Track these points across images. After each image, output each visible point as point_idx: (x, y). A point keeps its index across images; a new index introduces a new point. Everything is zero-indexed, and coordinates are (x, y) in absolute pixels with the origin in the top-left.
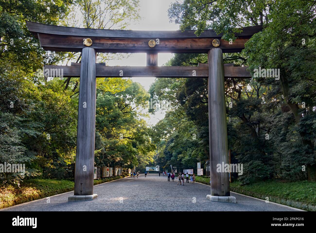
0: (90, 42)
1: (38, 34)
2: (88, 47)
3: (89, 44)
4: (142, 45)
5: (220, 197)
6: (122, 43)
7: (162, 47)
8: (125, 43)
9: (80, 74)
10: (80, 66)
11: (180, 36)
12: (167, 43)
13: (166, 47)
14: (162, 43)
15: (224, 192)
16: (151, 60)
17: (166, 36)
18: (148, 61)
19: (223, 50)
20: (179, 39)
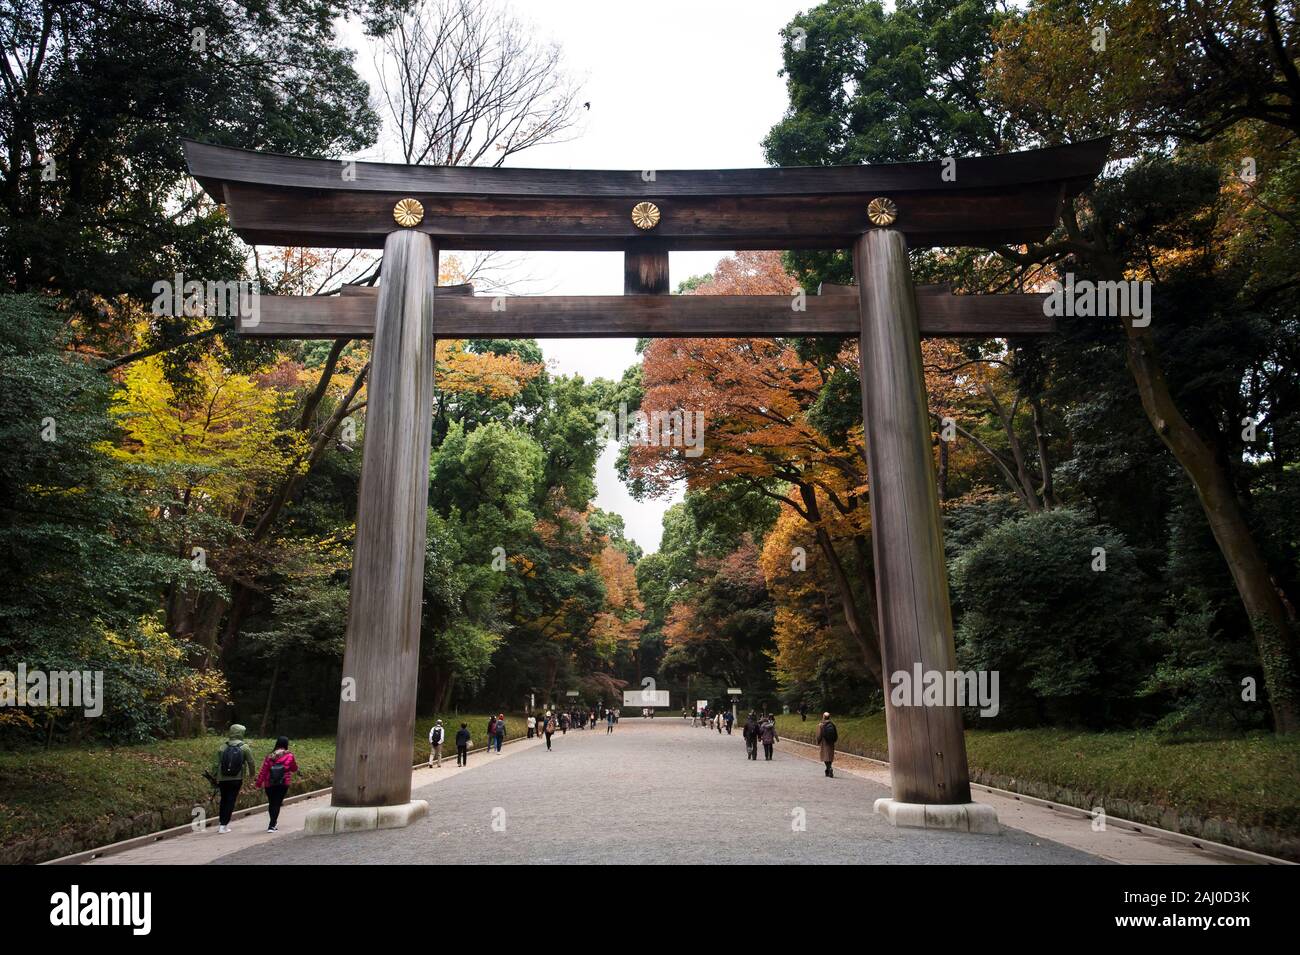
0: (414, 213)
1: (225, 189)
2: (408, 228)
3: (411, 221)
4: (610, 221)
5: (932, 809)
6: (534, 214)
7: (682, 228)
8: (544, 214)
9: (373, 327)
10: (377, 296)
11: (747, 190)
12: (700, 214)
13: (697, 229)
14: (683, 214)
15: (948, 787)
16: (643, 275)
17: (695, 190)
18: (631, 278)
19: (907, 235)
20: (744, 200)
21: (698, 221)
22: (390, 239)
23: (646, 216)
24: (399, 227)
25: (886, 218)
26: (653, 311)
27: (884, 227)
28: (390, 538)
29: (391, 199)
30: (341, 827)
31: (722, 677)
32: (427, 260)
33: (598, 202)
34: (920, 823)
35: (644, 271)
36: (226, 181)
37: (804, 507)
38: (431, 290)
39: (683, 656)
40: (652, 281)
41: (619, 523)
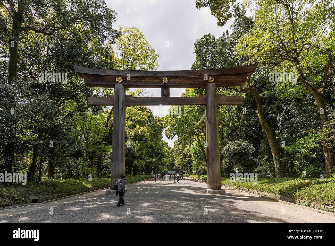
0: (120, 80)
1: (83, 74)
2: (119, 83)
3: (119, 82)
4: (158, 82)
5: (214, 190)
6: (143, 80)
7: (172, 83)
8: (145, 80)
9: (113, 103)
10: (114, 97)
11: (185, 75)
12: (176, 80)
13: (175, 83)
14: (172, 80)
15: (217, 186)
16: (165, 93)
17: (175, 75)
18: (162, 93)
19: (216, 84)
20: (184, 77)
21: (175, 81)
22: (115, 85)
23: (165, 80)
24: (117, 83)
25: (212, 81)
26: (167, 100)
27: (211, 83)
28: (118, 143)
29: (115, 77)
30: (112, 193)
31: (184, 169)
32: (123, 90)
33: (156, 78)
34: (212, 192)
35: (165, 92)
36: (83, 73)
37: (198, 140)
38: (124, 96)
39: (178, 166)
40: (166, 94)
41: (167, 143)
